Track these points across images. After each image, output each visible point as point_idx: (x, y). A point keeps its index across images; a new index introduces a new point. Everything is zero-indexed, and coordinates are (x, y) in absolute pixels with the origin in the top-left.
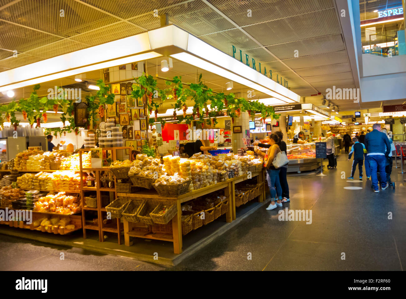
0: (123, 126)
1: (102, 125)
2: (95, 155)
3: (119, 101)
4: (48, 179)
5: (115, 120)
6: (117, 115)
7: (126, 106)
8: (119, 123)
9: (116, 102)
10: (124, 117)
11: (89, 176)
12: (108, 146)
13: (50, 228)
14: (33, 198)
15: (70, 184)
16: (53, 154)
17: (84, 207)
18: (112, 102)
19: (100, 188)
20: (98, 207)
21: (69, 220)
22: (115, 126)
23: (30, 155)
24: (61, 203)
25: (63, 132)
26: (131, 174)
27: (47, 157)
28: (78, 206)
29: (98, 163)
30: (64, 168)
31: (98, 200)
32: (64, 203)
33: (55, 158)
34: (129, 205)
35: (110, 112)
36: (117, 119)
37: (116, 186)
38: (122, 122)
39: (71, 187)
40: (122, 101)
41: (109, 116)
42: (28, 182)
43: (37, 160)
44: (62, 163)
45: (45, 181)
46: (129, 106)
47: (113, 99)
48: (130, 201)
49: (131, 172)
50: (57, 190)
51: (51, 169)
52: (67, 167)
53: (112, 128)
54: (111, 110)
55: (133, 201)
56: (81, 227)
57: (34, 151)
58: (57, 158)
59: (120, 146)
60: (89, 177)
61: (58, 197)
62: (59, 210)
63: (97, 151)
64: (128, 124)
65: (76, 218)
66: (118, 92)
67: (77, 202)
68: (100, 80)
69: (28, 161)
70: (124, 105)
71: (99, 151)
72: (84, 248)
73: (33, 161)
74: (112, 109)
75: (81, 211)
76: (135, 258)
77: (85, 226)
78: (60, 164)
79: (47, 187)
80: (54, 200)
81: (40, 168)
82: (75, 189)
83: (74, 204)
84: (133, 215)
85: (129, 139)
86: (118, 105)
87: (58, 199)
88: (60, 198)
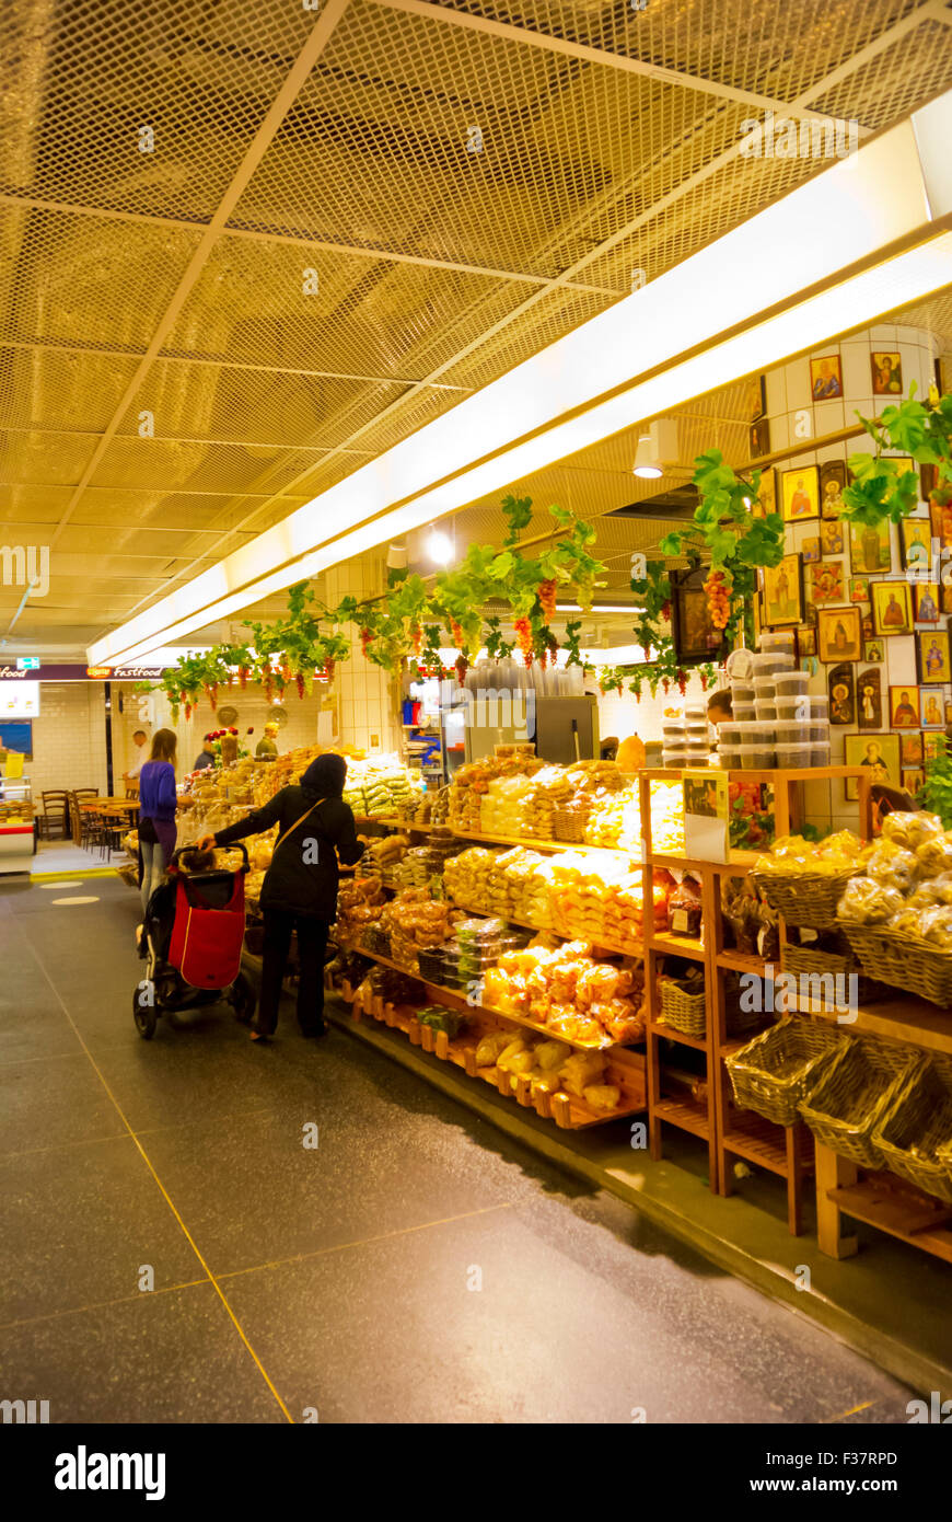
0: (831, 667)
1: (737, 663)
2: (698, 801)
3: (813, 548)
4: (535, 883)
5: (796, 640)
6: (803, 615)
7: (846, 572)
8: (817, 652)
9: (801, 556)
10: (838, 623)
11: (681, 888)
12: (757, 760)
13: (524, 1088)
14: (478, 951)
15: (606, 914)
16: (564, 778)
17: (654, 1020)
18: (770, 553)
19: (719, 952)
20: (709, 1037)
21: (599, 1065)
22: (797, 667)
23: (496, 775)
24: (566, 992)
25: (660, 679)
26: (848, 913)
27: (543, 788)
28: (634, 1013)
29: (714, 841)
30: (596, 840)
31: (708, 1005)
32: (580, 993)
33: (572, 792)
34: (841, 1064)
35: (774, 601)
36: (806, 635)
37: (782, 955)
38: (830, 646)
39: (612, 925)
40: (828, 547)
41: (770, 622)
42: (477, 881)
43: (513, 799)
44: (591, 819)
45: (526, 886)
46: (861, 568)
47: (774, 538)
48: (846, 1044)
49: (850, 908)
50: (562, 932)
51: (556, 839)
52: (607, 837)
53: (777, 678)
54: (778, 592)
55: (860, 1044)
56: (643, 1105)
57: (511, 763)
58: (579, 793)
59: (813, 765)
60: (682, 895)
61: (561, 962)
62: (557, 1020)
63: (706, 782)
64: (856, 655)
65: (627, 1063)
66: (808, 509)
67: (630, 994)
68: (708, 453)
69: (485, 798)
70: (839, 564)
71: (713, 783)
72: (642, 1206)
73: (500, 801)
74: (783, 586)
75: (643, 1036)
76: (858, 1344)
77: (656, 1103)
78: (585, 820)
79: (529, 914)
80: (547, 970)
81: (522, 831)
82: (624, 939)
83: (616, 1002)
84: (854, 1130)
85: (860, 726)
86: (808, 570)
87: (559, 973)
88: (565, 970)
